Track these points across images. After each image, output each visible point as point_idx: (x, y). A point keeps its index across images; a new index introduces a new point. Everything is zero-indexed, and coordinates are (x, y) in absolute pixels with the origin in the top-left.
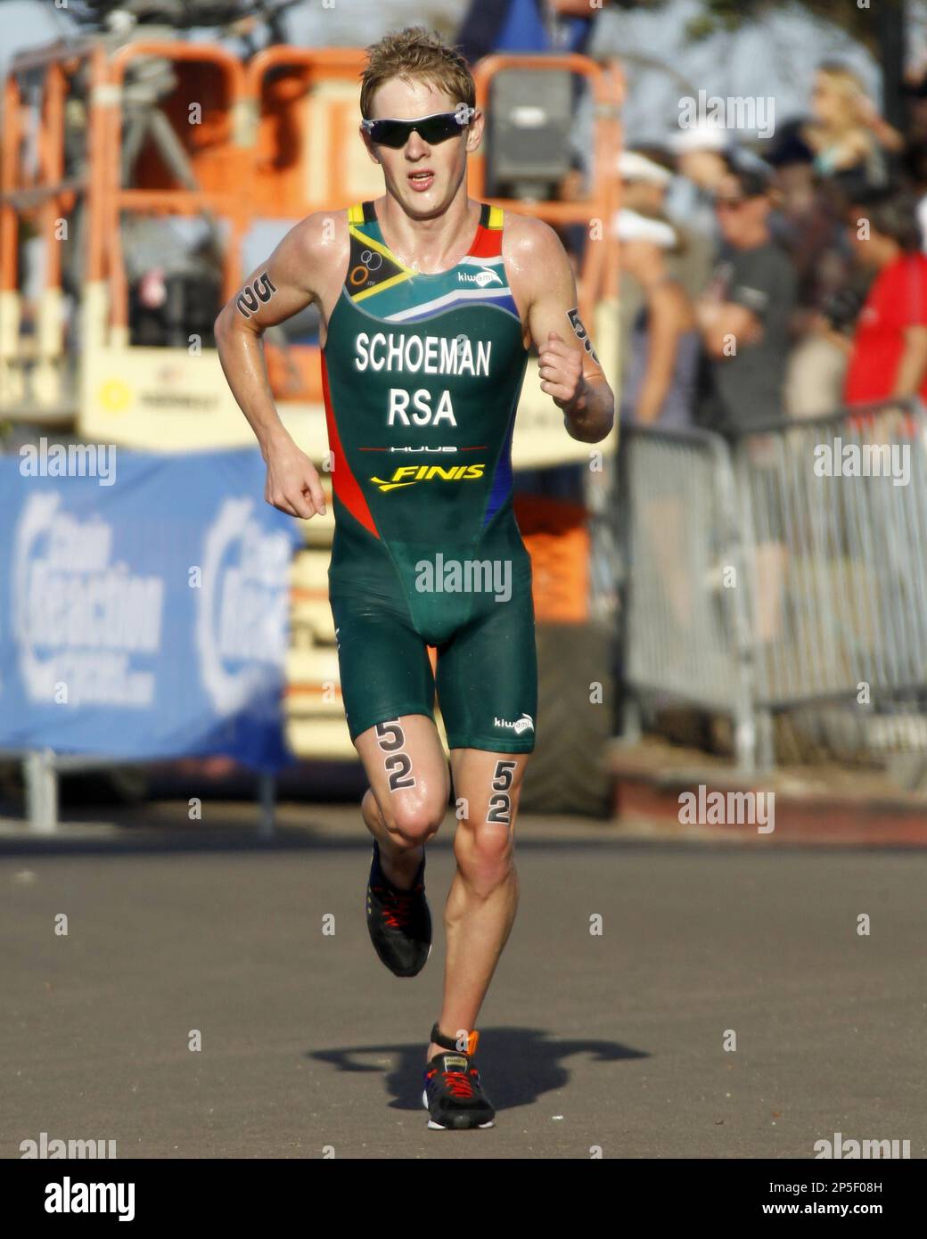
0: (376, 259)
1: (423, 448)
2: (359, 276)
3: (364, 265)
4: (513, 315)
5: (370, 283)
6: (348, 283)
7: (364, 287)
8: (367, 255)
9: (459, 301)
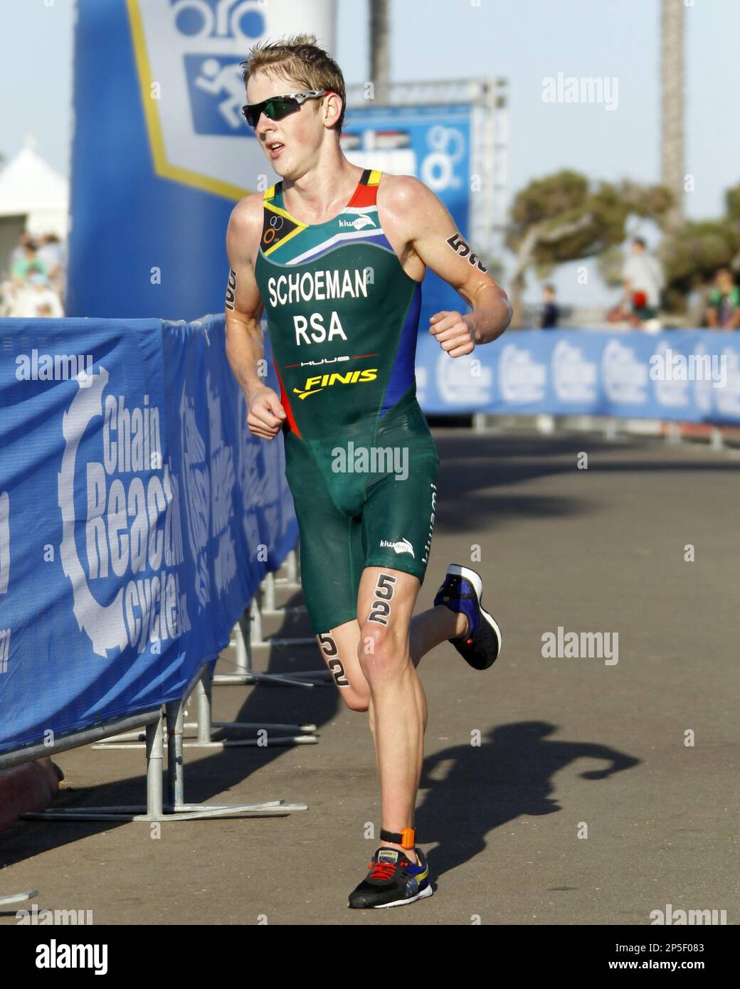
0: (280, 221)
1: (323, 361)
2: (269, 236)
3: (272, 227)
5: (277, 239)
6: (262, 243)
7: (272, 244)
9: (340, 242)
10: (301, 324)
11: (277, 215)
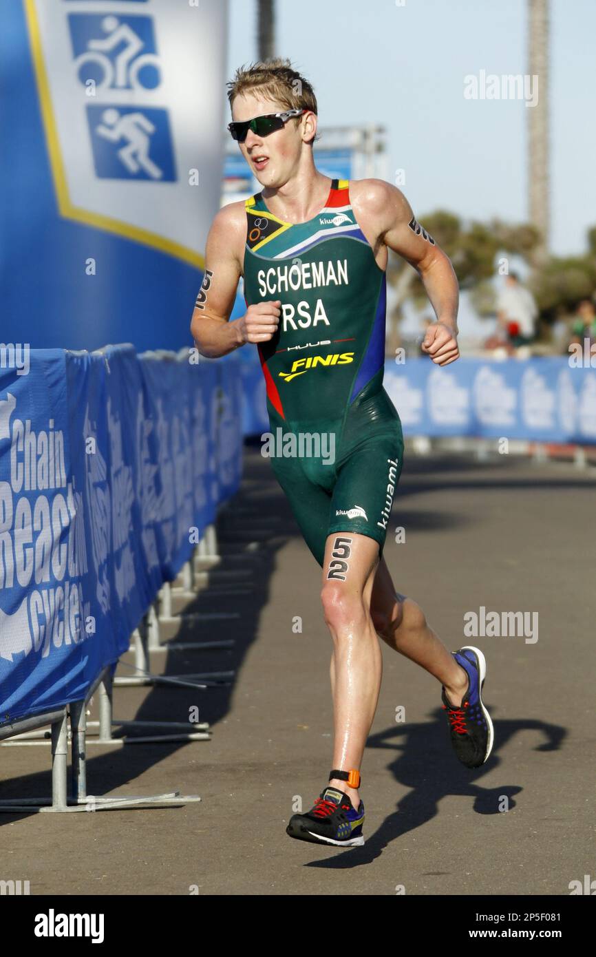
0: (264, 221)
1: (307, 345)
2: (255, 234)
3: (257, 227)
5: (262, 237)
8: (258, 221)
10: (289, 312)
11: (261, 218)
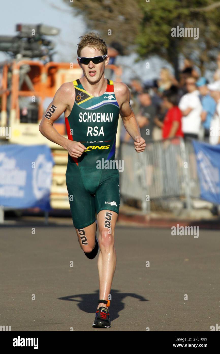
0: (83, 93)
1: (95, 142)
2: (79, 98)
3: (80, 95)
4: (118, 106)
5: (82, 100)
6: (76, 100)
7: (80, 101)
8: (80, 93)
9: (105, 103)
10: (90, 129)
11: (81, 92)
